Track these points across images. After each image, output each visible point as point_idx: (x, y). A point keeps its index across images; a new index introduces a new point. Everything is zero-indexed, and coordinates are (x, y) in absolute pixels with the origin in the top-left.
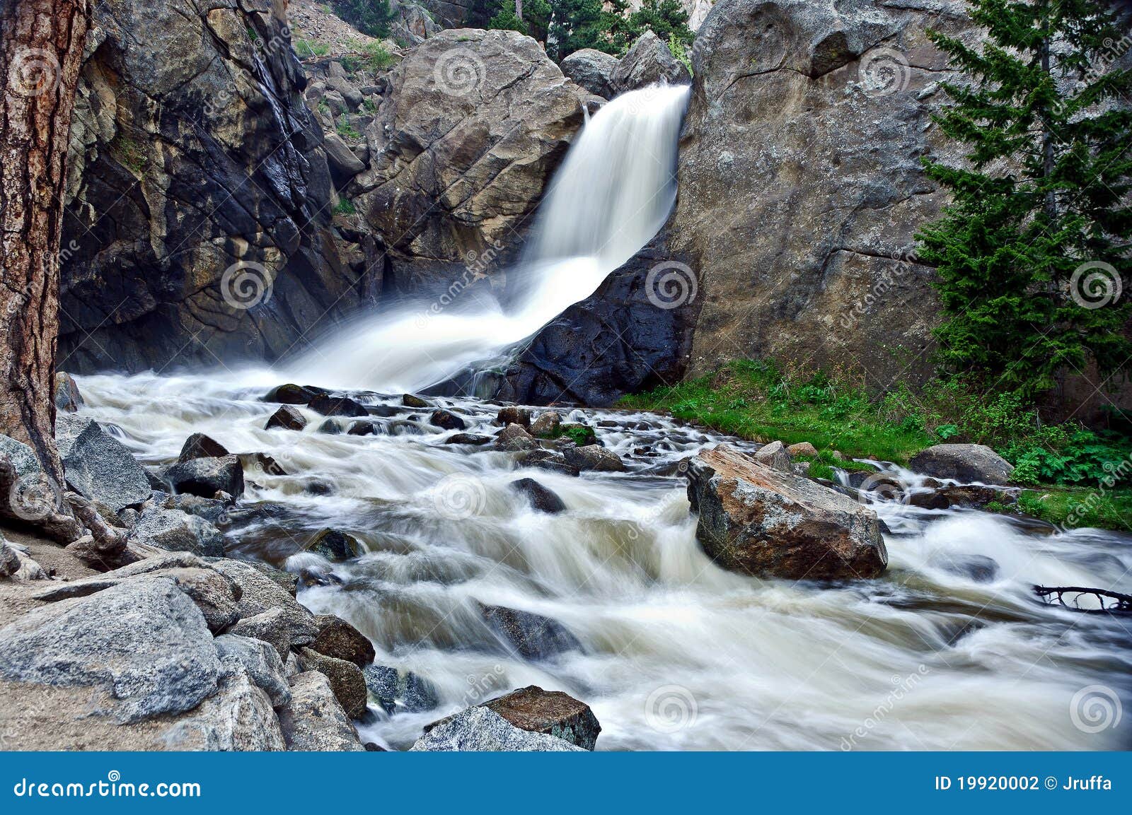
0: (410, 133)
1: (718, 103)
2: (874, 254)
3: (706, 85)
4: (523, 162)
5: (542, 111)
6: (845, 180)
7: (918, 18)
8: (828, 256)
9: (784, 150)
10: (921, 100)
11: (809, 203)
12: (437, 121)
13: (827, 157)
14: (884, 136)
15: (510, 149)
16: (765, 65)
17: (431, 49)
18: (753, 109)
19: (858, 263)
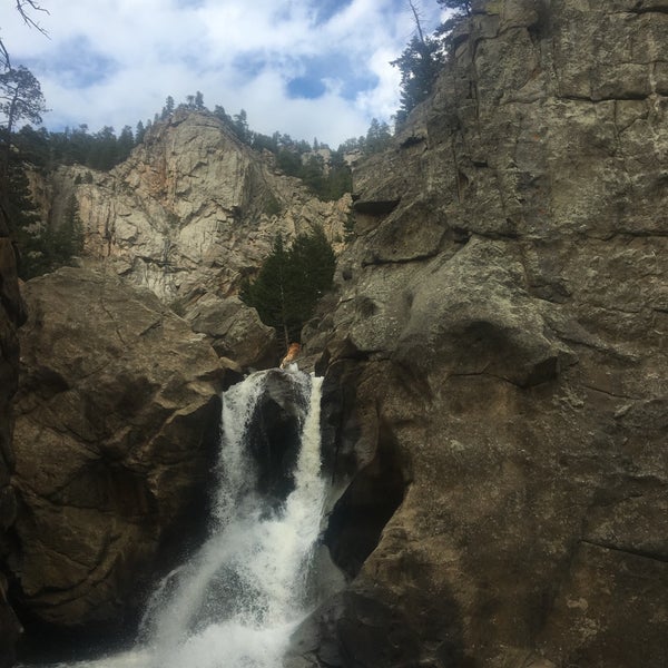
0: (57, 371)
1: (439, 395)
2: (612, 547)
3: (430, 380)
4: (183, 412)
5: (190, 363)
6: (577, 480)
7: (590, 352)
8: (574, 547)
9: (505, 445)
10: (616, 418)
11: (549, 497)
12: (80, 360)
13: (553, 458)
14: (599, 445)
15: (170, 399)
16: (470, 368)
17: (56, 284)
18: (463, 404)
19: (600, 554)
